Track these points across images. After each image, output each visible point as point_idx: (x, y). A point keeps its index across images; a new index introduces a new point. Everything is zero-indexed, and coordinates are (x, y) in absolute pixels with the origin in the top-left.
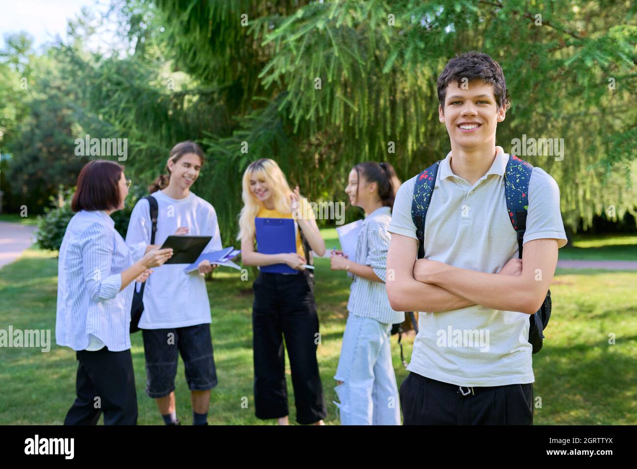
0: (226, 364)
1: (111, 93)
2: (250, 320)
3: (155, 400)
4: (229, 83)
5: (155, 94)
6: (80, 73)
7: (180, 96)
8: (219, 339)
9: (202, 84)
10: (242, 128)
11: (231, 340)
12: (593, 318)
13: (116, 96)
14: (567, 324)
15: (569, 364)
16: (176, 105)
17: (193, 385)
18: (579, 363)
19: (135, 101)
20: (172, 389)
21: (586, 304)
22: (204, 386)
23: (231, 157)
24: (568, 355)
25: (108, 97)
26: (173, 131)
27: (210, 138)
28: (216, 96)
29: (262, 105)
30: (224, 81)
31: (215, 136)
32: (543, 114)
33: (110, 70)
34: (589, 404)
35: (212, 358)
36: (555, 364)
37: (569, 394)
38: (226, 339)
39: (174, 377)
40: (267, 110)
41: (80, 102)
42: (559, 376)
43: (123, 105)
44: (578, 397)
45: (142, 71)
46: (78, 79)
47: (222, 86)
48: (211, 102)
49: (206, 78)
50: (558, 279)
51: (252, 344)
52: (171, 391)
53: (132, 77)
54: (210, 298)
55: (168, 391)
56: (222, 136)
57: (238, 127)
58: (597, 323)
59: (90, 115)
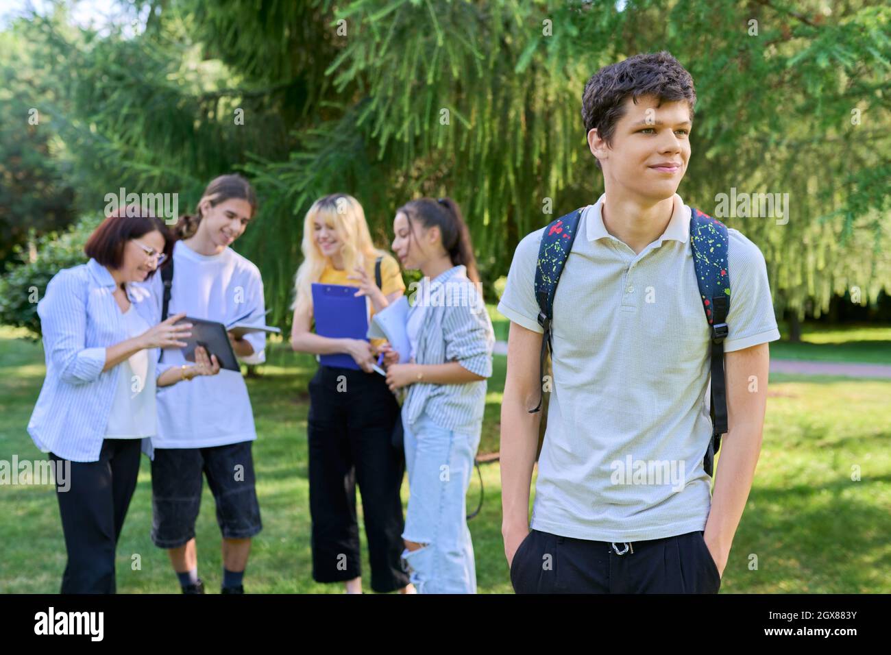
0: (273, 501)
1: (108, 92)
2: (305, 437)
3: (167, 551)
4: (287, 81)
5: (174, 94)
6: (61, 59)
7: (212, 98)
8: (265, 464)
9: (247, 80)
10: (305, 150)
11: (283, 465)
12: (823, 447)
13: (115, 96)
14: (783, 454)
15: (783, 514)
16: (206, 111)
17: (227, 530)
18: (798, 513)
19: (143, 104)
20: (191, 534)
21: (815, 427)
22: (244, 531)
23: (286, 192)
24: (781, 500)
25: (104, 96)
26: (200, 151)
27: (257, 163)
28: (266, 99)
29: (336, 114)
30: (279, 76)
31: (263, 160)
32: (759, 140)
33: (106, 57)
34: (808, 572)
35: (254, 491)
36: (762, 512)
37: (780, 557)
38: (275, 465)
39: (194, 519)
40: (342, 123)
41: (61, 105)
42: (767, 531)
43: (125, 111)
44: (793, 563)
45: (156, 57)
46: (59, 68)
47: (276, 85)
48: (259, 109)
49: (253, 73)
50: (774, 388)
51: (307, 472)
52: (189, 539)
53: (140, 68)
54: (253, 404)
55: (184, 538)
56: (273, 160)
57: (298, 147)
58: (829, 456)
59: (77, 123)
